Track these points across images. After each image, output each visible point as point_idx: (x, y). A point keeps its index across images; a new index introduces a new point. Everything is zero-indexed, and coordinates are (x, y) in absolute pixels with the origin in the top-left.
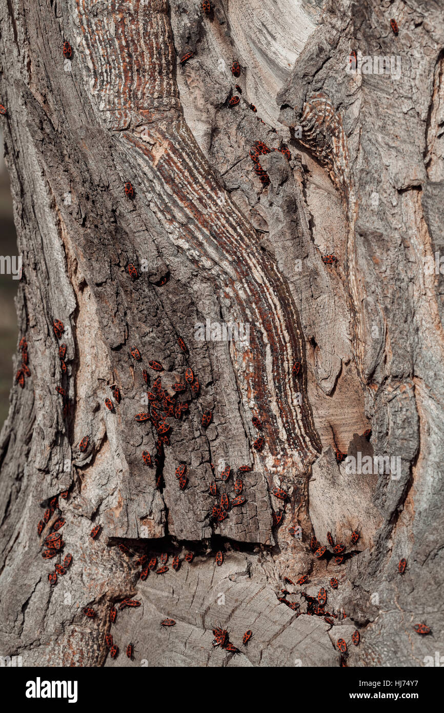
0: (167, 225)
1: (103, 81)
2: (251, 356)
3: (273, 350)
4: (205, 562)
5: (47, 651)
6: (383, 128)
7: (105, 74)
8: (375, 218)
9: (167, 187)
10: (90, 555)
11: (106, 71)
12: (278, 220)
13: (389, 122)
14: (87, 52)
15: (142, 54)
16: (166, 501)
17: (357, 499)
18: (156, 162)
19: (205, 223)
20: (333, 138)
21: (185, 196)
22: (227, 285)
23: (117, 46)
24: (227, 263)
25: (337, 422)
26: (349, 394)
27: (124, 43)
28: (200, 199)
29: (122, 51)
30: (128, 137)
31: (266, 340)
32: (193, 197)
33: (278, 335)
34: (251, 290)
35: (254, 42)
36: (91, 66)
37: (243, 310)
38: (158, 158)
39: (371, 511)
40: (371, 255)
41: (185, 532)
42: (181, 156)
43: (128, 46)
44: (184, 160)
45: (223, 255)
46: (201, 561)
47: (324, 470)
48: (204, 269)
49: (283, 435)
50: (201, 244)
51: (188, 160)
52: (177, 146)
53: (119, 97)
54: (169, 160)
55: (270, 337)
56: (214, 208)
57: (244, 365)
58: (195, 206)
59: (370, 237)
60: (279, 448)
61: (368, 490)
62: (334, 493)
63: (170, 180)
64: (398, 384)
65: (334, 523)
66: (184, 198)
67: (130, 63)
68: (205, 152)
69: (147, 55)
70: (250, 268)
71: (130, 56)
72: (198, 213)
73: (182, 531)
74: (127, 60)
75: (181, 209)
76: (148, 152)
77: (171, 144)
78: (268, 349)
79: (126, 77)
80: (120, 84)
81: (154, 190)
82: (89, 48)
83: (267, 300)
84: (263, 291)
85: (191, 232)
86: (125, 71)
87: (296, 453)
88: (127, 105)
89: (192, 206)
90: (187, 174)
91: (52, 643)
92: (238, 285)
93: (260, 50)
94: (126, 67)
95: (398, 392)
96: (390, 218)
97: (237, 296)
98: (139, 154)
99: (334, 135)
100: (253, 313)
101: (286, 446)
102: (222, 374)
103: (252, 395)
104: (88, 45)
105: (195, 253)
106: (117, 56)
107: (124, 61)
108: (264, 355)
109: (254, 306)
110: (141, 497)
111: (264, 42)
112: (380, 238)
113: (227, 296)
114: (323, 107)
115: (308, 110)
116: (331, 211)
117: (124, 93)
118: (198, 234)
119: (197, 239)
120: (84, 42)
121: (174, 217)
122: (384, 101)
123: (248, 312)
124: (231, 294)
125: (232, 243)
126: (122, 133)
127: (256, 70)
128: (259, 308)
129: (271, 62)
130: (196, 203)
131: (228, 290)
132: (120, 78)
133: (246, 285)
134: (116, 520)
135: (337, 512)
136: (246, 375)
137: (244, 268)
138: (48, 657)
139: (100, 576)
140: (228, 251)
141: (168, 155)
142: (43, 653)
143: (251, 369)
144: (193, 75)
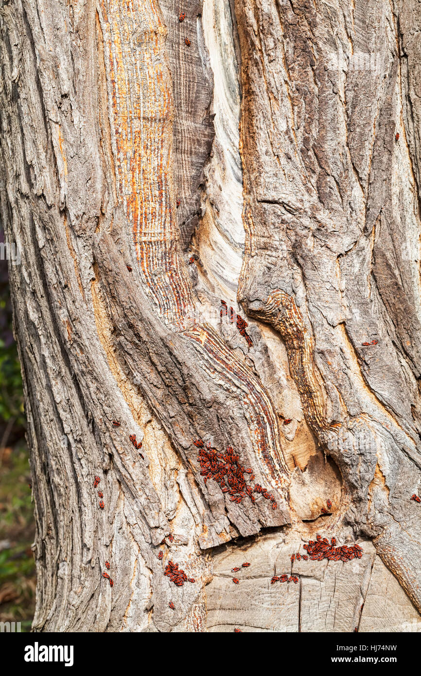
0: (212, 375)
1: (165, 309)
2: (259, 431)
3: (270, 424)
4: (250, 546)
5: (185, 623)
6: (319, 299)
7: (166, 305)
8: (324, 343)
9: (210, 355)
10: (191, 565)
11: (166, 303)
12: (260, 359)
13: (321, 295)
14: (154, 295)
15: (183, 291)
16: (231, 520)
17: (317, 489)
18: (203, 344)
19: (230, 369)
20: (287, 310)
21: (219, 358)
22: (244, 398)
23: (171, 289)
24: (244, 386)
25: (296, 454)
26: (302, 437)
27: (174, 287)
28: (226, 357)
29: (174, 290)
30: (186, 334)
31: (266, 420)
32: (223, 357)
33: (270, 416)
34: (256, 397)
35: (216, 273)
36: (157, 302)
37: (254, 408)
38: (203, 341)
39: (327, 492)
40: (327, 362)
41: (247, 532)
42: (213, 338)
43: (176, 288)
44: (215, 339)
45: (241, 383)
46: (248, 547)
47: (297, 479)
48: (233, 392)
49: (278, 467)
50: (230, 380)
51: (217, 339)
52: (211, 333)
53: (176, 315)
54: (209, 341)
55: (268, 418)
56: (233, 360)
57: (256, 437)
58: (224, 361)
59: (325, 353)
60: (276, 475)
61: (322, 482)
62: (305, 489)
63: (211, 351)
64: (354, 419)
65: (308, 504)
66: (219, 359)
67: (179, 296)
68: (219, 333)
69: (185, 290)
70: (254, 386)
71: (178, 292)
72: (227, 364)
73: (245, 532)
74: (177, 295)
75: (219, 365)
76: (198, 340)
77: (207, 333)
78: (267, 424)
79: (178, 304)
80: (175, 309)
81: (203, 358)
82: (154, 293)
83: (263, 399)
84: (261, 396)
85: (224, 375)
86: (177, 301)
87: (283, 475)
88: (181, 318)
89: (223, 362)
90: (218, 346)
91: (187, 617)
92: (250, 396)
93: (220, 276)
94: (177, 299)
95: (356, 423)
96: (332, 341)
97: (251, 402)
98: (194, 342)
99: (287, 308)
100: (259, 408)
101: (279, 472)
102: (246, 445)
103: (260, 451)
104: (153, 292)
105: (227, 385)
106: (172, 294)
107: (175, 296)
108: (265, 428)
109: (259, 404)
110: (217, 523)
111: (220, 271)
112: (330, 352)
113: (246, 403)
114: (280, 296)
115: (270, 299)
116: (277, 348)
117: (178, 312)
118: (228, 375)
119: (228, 378)
120: (151, 291)
121: (215, 369)
122: (317, 286)
123: (256, 408)
124: (248, 402)
125: (244, 375)
126: (182, 333)
127: (219, 287)
128: (261, 405)
129: (226, 281)
130: (225, 359)
131: (246, 400)
132: (175, 305)
133: (253, 395)
134: (206, 539)
135: (309, 498)
136: (257, 442)
137: (251, 387)
138: (186, 626)
139: (198, 574)
140: (243, 380)
141: (208, 338)
142: (184, 625)
143: (259, 438)
144: (203, 295)
